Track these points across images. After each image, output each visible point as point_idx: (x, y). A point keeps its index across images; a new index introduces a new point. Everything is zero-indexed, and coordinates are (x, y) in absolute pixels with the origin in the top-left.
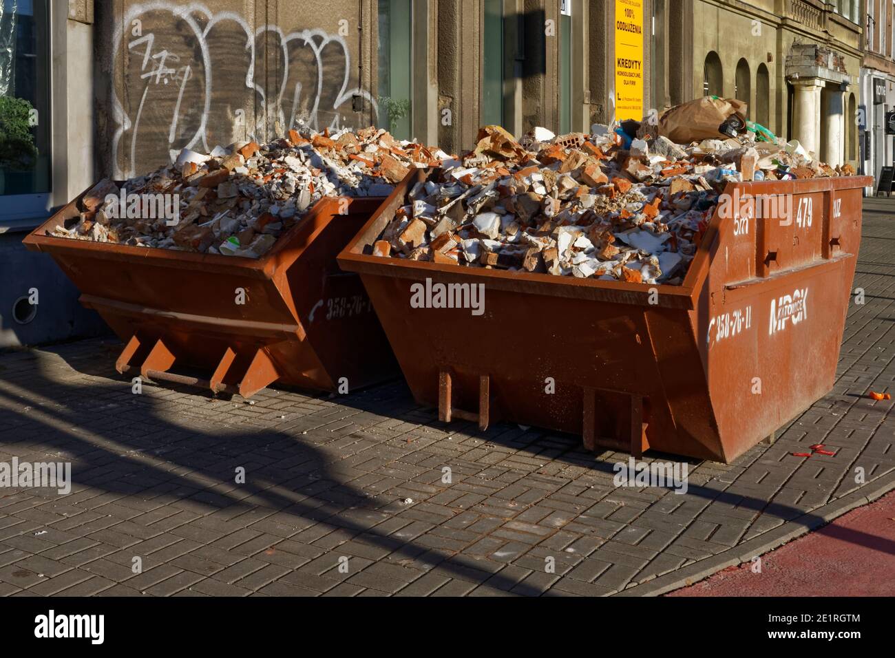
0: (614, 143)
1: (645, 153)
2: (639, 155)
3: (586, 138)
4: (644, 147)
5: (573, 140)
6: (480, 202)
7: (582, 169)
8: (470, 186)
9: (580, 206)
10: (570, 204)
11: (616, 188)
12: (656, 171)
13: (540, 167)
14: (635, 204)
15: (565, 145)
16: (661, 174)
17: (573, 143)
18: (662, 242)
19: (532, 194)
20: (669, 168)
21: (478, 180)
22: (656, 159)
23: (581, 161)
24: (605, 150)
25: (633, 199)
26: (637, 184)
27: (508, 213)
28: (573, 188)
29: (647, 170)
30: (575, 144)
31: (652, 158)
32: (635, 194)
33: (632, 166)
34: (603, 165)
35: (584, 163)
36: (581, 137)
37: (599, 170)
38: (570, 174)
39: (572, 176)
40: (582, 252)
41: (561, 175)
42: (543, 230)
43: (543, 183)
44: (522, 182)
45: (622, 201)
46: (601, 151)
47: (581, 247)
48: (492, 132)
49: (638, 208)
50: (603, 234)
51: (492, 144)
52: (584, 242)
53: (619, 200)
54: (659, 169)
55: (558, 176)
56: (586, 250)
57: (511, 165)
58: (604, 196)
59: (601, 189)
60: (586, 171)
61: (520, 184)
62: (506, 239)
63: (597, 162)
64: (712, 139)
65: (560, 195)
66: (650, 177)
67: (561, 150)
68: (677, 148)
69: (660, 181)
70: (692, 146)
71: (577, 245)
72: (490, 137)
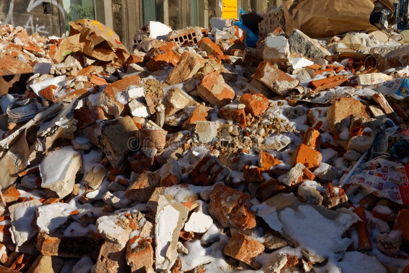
0: (236, 38)
1: (286, 56)
2: (276, 57)
3: (204, 33)
4: (285, 46)
5: (189, 36)
6: (51, 134)
7: (199, 77)
8: (51, 103)
9: (196, 141)
10: (180, 135)
11: (248, 110)
12: (303, 82)
13: (144, 75)
14: (279, 138)
15: (181, 40)
16: (311, 86)
17: (190, 38)
18: (342, 230)
19: (127, 119)
20: (321, 77)
21: (63, 93)
22: (300, 63)
23: (198, 66)
24: (226, 47)
25: (273, 129)
26: (276, 102)
27: (94, 147)
28: (186, 108)
29: (291, 80)
30: (192, 40)
31: (296, 62)
32: (276, 119)
33: (269, 74)
34: (226, 71)
35: (201, 70)
36: (199, 31)
37: (221, 79)
38: (181, 86)
39: (184, 89)
40: (198, 243)
41: (169, 87)
42: (137, 187)
43: (142, 100)
44: (115, 100)
45: (258, 133)
46: (222, 49)
47: (197, 231)
48: (82, 28)
49: (283, 144)
50: (234, 210)
51: (82, 45)
52: (202, 223)
53: (254, 132)
54: (307, 79)
55: (165, 89)
56: (206, 238)
57: (110, 70)
58: (231, 123)
59: (226, 111)
60: (204, 84)
61: (112, 104)
62: (85, 195)
63: (219, 67)
64: (357, 31)
65: (168, 119)
66: (296, 91)
67: (174, 48)
68: (317, 44)
69: (310, 98)
70: (333, 41)
71: (189, 228)
72: (79, 34)
